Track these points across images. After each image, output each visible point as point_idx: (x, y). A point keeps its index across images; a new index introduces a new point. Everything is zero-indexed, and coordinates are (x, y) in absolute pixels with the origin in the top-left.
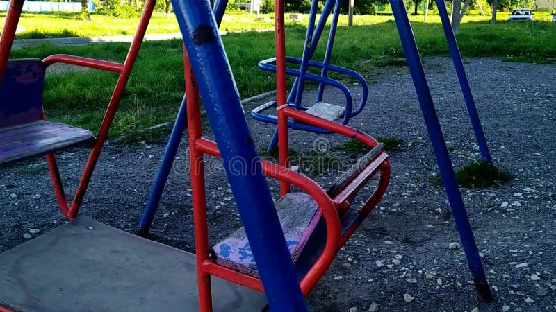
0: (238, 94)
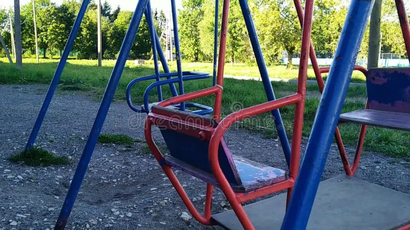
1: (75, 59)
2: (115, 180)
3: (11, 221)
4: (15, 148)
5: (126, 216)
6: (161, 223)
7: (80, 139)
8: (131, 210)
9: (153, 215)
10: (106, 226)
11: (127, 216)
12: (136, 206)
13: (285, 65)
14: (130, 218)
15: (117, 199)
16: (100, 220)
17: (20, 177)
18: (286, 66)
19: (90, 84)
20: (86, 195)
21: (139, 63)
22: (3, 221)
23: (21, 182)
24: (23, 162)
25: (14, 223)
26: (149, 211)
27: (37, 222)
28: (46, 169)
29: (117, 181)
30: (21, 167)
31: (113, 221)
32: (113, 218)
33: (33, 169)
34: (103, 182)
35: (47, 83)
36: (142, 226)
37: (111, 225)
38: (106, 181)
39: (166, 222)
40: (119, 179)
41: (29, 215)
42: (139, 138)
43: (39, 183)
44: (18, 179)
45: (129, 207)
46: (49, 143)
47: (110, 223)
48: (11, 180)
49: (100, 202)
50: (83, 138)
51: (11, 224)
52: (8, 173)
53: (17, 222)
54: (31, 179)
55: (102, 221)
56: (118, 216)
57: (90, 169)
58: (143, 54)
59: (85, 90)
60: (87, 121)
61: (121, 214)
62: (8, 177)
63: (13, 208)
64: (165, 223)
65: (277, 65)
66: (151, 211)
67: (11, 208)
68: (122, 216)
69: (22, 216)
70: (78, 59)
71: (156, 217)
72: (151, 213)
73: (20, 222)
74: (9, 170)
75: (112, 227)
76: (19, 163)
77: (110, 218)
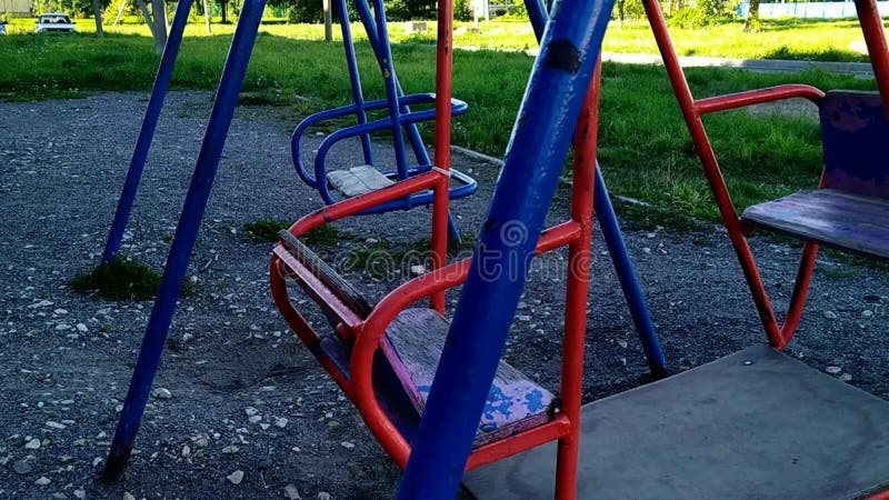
0: (508, 150)
1: (284, 22)
2: (278, 334)
3: (28, 438)
4: (92, 256)
5: (274, 427)
6: (344, 444)
7: (229, 231)
8: (289, 410)
9: (331, 424)
10: (224, 451)
11: (277, 427)
12: (302, 402)
13: (742, 22)
14: (281, 429)
15: (273, 379)
16: (217, 435)
17: (82, 327)
18: (745, 25)
19: (292, 89)
20: (213, 369)
21: (414, 29)
22: (13, 439)
23: (81, 339)
24: (97, 291)
25: (34, 444)
26: (324, 415)
27: (81, 442)
28: (140, 306)
29: (283, 334)
30: (92, 303)
31: (242, 438)
32: (245, 430)
33: (114, 308)
34: (253, 337)
35: (209, 87)
36: (302, 452)
37: (235, 449)
38: (259, 336)
39: (355, 443)
40: (287, 332)
41: (73, 422)
42: (351, 229)
43: (119, 341)
44: (78, 331)
45: (287, 404)
46: (162, 242)
47: (235, 444)
48: (61, 335)
49: (238, 385)
50: (234, 231)
51: (28, 446)
52: (61, 316)
53: (42, 441)
54: (104, 330)
55: (220, 438)
56: (256, 427)
57: (232, 306)
58: (427, 7)
59: (278, 104)
60: (255, 188)
61: (263, 421)
62: (58, 327)
63: (46, 404)
64: (352, 445)
65: (724, 22)
66: (330, 415)
67: (41, 404)
68: (265, 426)
69: (56, 425)
70: (291, 22)
71: (336, 429)
72: (329, 419)
73: (46, 442)
74: (65, 312)
75: (237, 453)
76: (88, 294)
77: (238, 430)
